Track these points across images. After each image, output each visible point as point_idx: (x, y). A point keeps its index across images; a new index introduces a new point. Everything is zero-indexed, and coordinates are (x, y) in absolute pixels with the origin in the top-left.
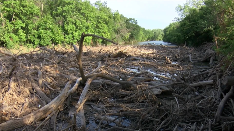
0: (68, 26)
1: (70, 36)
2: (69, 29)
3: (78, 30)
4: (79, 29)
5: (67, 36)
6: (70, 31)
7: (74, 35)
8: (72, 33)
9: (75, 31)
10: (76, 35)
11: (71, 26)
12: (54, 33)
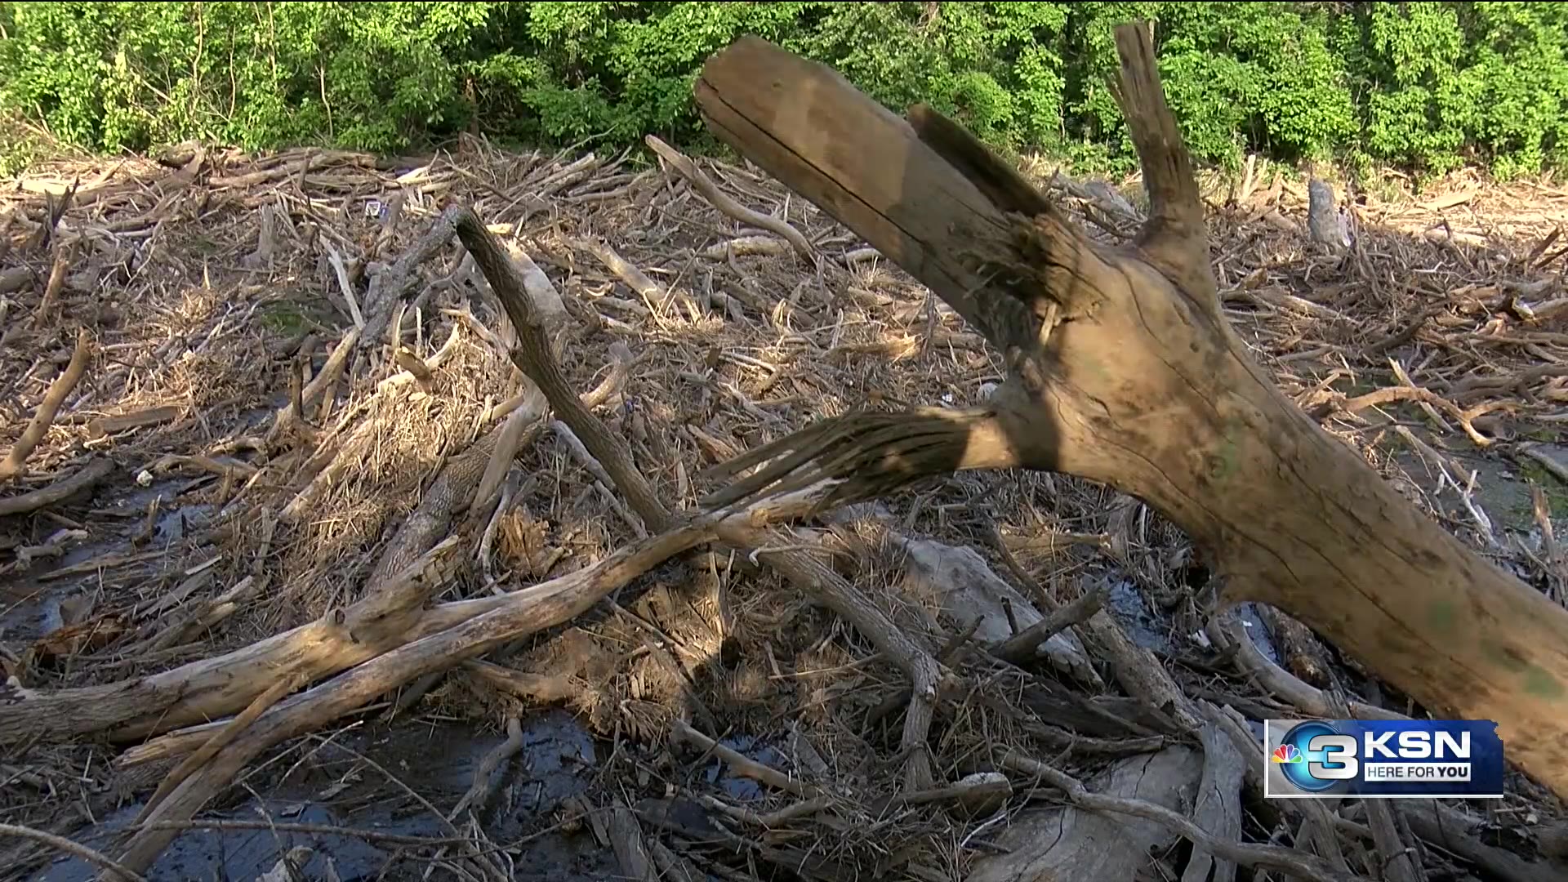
0: (1403, 24)
1: (1404, 99)
2: (1406, 43)
3: (1485, 51)
4: (1501, 47)
5: (1379, 98)
6: (1407, 59)
7: (1444, 94)
8: (1427, 78)
9: (1463, 64)
10: (1458, 91)
11: (1426, 26)
12: (1274, 77)
